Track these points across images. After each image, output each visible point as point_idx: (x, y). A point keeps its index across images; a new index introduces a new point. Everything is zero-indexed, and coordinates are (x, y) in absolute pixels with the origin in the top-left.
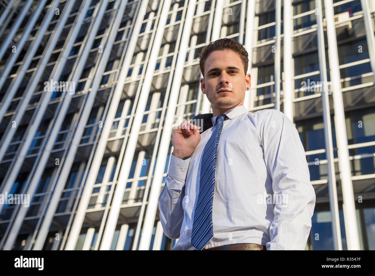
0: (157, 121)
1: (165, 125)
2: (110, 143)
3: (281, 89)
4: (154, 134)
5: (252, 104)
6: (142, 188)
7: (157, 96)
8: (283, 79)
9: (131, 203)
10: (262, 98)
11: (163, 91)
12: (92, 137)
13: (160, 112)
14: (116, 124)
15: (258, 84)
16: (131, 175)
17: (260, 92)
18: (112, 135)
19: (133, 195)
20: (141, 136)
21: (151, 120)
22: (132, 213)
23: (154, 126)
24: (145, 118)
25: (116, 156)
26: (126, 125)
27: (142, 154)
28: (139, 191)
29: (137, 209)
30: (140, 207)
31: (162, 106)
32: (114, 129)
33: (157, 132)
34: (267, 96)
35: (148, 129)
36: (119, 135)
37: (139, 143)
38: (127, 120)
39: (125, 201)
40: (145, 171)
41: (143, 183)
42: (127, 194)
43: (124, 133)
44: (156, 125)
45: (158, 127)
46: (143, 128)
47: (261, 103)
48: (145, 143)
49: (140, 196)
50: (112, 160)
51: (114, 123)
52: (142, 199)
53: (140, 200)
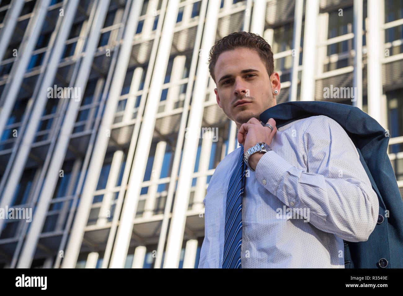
0: (182, 97)
1: (194, 103)
2: (115, 132)
3: (364, 43)
4: (178, 117)
5: (321, 68)
6: (164, 194)
7: (180, 61)
8: (368, 27)
9: (148, 217)
10: (335, 58)
11: (188, 53)
12: (89, 123)
13: (186, 85)
14: (122, 104)
15: (329, 37)
16: (147, 176)
17: (332, 49)
18: (117, 119)
19: (151, 204)
20: (159, 120)
21: (173, 96)
22: (150, 231)
23: (178, 104)
24: (164, 95)
25: (125, 149)
26: (137, 105)
27: (162, 146)
28: (159, 199)
29: (156, 225)
30: (161, 222)
31: (187, 76)
32: (121, 110)
33: (181, 114)
34: (343, 56)
35: (170, 110)
36: (127, 120)
37: (156, 130)
38: (139, 98)
39: (140, 213)
40: (167, 171)
41: (164, 187)
42: (142, 203)
43: (135, 116)
44: (181, 104)
45: (183, 106)
46: (161, 109)
47: (333, 66)
48: (165, 130)
49: (161, 206)
50: (118, 156)
51: (120, 102)
52: (163, 210)
53: (160, 212)
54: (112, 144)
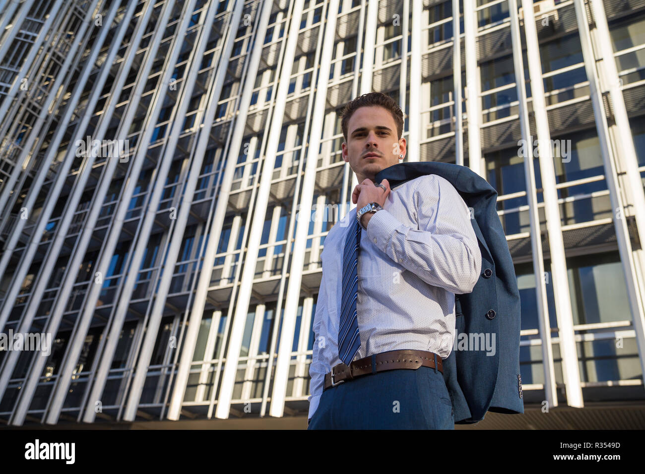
0: (296, 163)
1: (307, 169)
2: (232, 198)
3: (464, 110)
4: (292, 181)
5: (425, 134)
6: (281, 255)
7: (293, 130)
8: (467, 96)
9: (267, 277)
10: (437, 124)
11: (300, 122)
12: (209, 190)
13: (299, 152)
14: (239, 171)
15: (431, 106)
16: (265, 239)
17: (435, 116)
18: (234, 186)
19: (269, 266)
20: (274, 186)
21: (287, 162)
22: (270, 290)
23: (291, 170)
24: (279, 161)
25: (243, 214)
26: (254, 172)
27: (278, 211)
28: (277, 260)
29: (275, 284)
30: (280, 280)
31: (300, 143)
32: (238, 178)
33: (296, 179)
34: (445, 122)
35: (284, 176)
36: (244, 186)
37: (272, 195)
38: (255, 165)
39: (259, 274)
40: (283, 234)
41: (281, 249)
42: (261, 264)
43: (251, 182)
44: (295, 169)
45: (297, 172)
46: (276, 175)
47: (437, 131)
48: (280, 195)
49: (279, 267)
50: (237, 220)
51: (237, 169)
52: (281, 270)
53: (278, 272)
54: (231, 209)
